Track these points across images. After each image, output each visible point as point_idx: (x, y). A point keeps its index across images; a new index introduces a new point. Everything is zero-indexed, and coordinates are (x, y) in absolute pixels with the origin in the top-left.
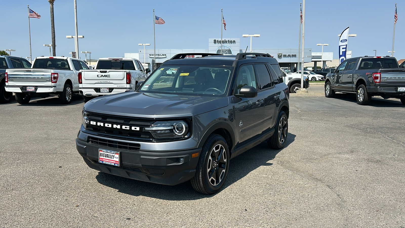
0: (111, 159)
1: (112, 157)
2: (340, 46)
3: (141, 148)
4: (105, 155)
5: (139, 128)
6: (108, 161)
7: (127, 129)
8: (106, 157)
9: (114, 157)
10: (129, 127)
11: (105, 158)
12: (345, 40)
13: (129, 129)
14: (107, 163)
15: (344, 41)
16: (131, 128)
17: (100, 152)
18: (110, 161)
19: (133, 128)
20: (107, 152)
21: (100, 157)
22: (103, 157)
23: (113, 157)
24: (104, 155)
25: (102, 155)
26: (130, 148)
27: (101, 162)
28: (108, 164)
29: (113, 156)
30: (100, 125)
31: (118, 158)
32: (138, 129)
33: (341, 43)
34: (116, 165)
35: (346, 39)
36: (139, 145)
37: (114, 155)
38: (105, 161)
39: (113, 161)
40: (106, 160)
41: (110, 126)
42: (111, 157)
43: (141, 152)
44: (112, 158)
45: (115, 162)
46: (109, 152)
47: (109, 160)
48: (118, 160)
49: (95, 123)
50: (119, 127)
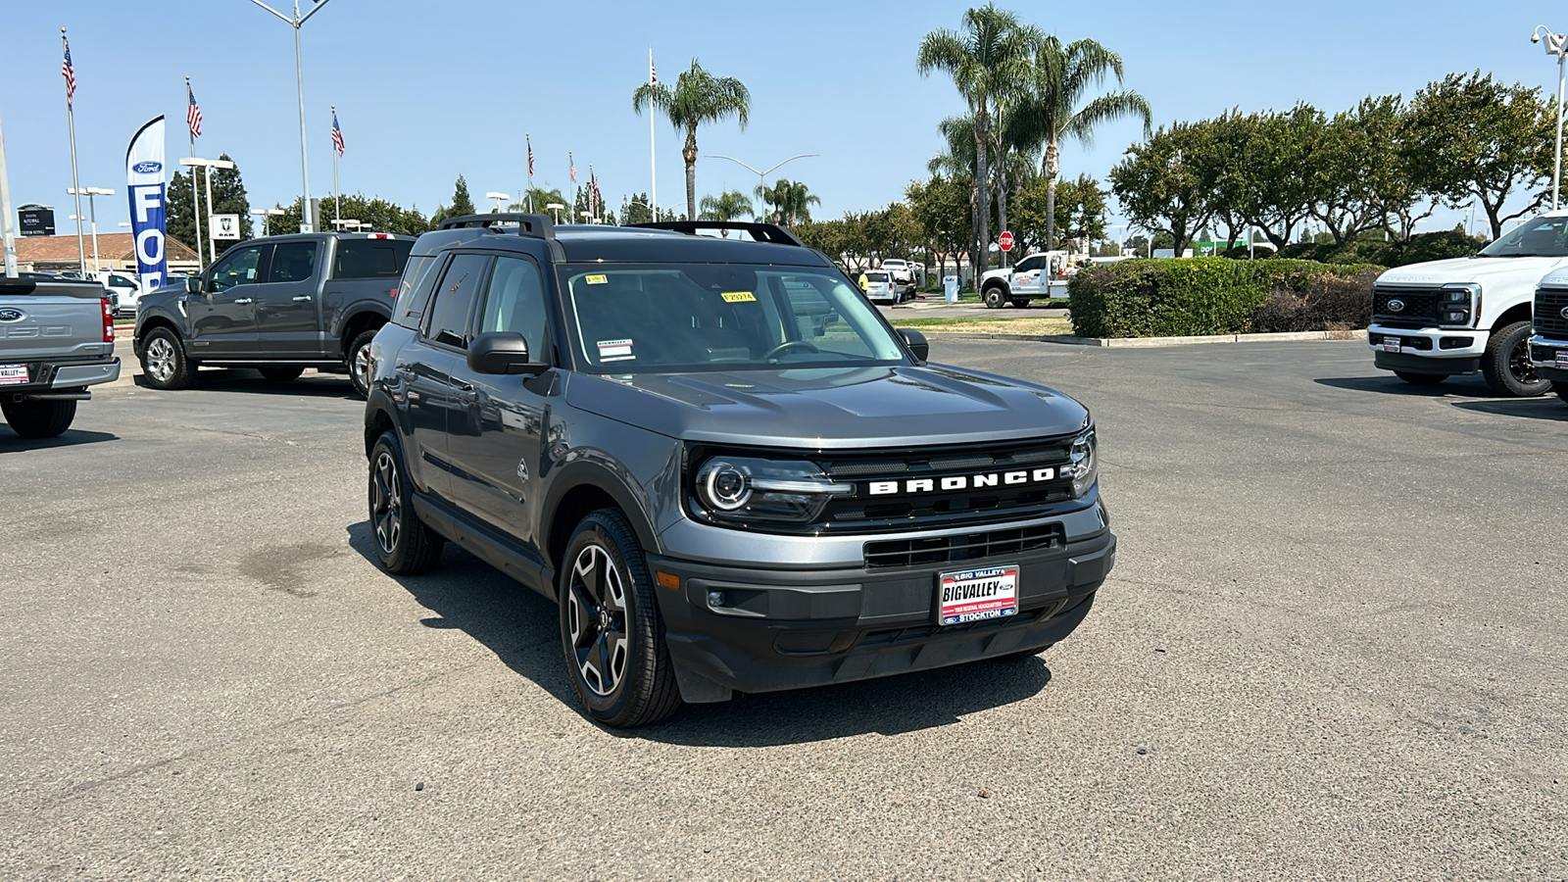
0: (986, 598)
1: (989, 588)
2: (131, 189)
3: (1068, 534)
4: (962, 592)
5: (1051, 470)
6: (975, 608)
7: (1020, 481)
8: (965, 597)
9: (995, 588)
10: (1025, 473)
11: (962, 601)
12: (155, 164)
13: (1024, 480)
14: (974, 617)
15: (151, 168)
16: (1030, 476)
17: (945, 586)
18: (980, 606)
19: (1037, 475)
20: (974, 577)
21: (945, 604)
22: (955, 602)
23: (992, 591)
24: (959, 591)
25: (950, 594)
27: (950, 621)
28: (977, 618)
29: (992, 586)
31: (1014, 588)
32: (1050, 474)
33: (136, 174)
34: (1008, 613)
35: (157, 161)
36: (1061, 526)
37: (996, 579)
38: (963, 612)
39: (992, 605)
40: (965, 609)
41: (962, 483)
42: (985, 592)
43: (1068, 547)
44: (989, 594)
45: (999, 604)
46: (982, 574)
47: (978, 604)
48: (1011, 593)
49: (892, 487)
50: (993, 480)
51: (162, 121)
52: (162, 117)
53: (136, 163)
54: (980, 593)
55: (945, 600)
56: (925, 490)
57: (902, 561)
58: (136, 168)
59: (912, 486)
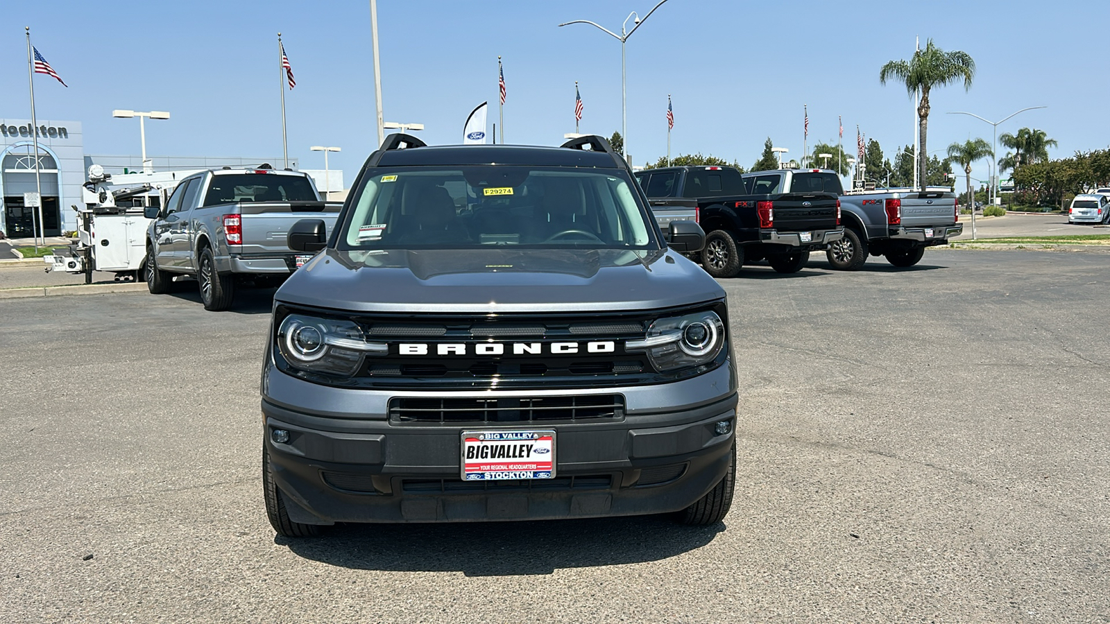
0: (518, 460)
1: (521, 451)
3: (630, 406)
4: (489, 451)
5: (612, 344)
6: (503, 468)
7: (569, 351)
8: (493, 456)
9: (529, 451)
10: (576, 345)
11: (490, 460)
12: (481, 133)
13: (576, 351)
14: (501, 477)
16: (583, 347)
17: (468, 444)
18: (511, 467)
19: (592, 347)
20: (502, 439)
21: (468, 461)
22: (480, 460)
23: (525, 453)
24: (485, 451)
25: (475, 452)
26: (581, 414)
27: (473, 478)
28: (506, 478)
29: (525, 448)
30: (452, 353)
31: (550, 453)
32: (610, 347)
33: (469, 140)
34: (542, 476)
35: (482, 131)
36: (620, 398)
37: (529, 443)
38: (489, 471)
39: (525, 467)
40: (493, 467)
41: (499, 349)
42: (517, 454)
43: (629, 419)
44: (521, 457)
45: (534, 466)
46: (510, 436)
47: (508, 464)
48: (548, 457)
49: (422, 349)
50: (536, 349)
51: (486, 105)
52: (486, 103)
53: (469, 133)
54: (511, 454)
55: (468, 457)
56: (457, 353)
57: (434, 417)
58: (469, 136)
59: (443, 349)
